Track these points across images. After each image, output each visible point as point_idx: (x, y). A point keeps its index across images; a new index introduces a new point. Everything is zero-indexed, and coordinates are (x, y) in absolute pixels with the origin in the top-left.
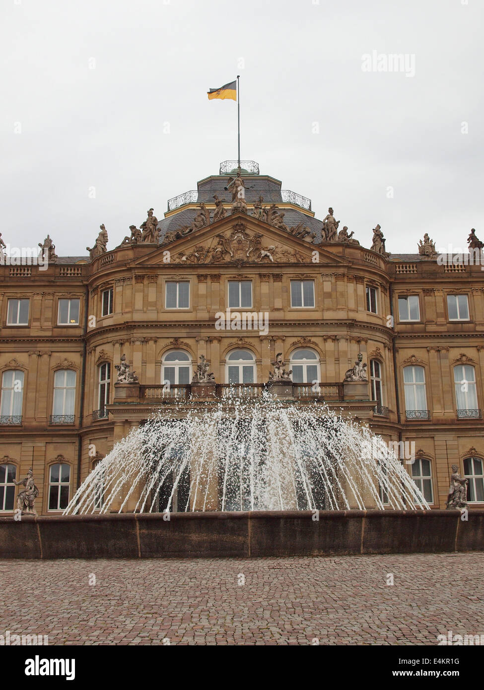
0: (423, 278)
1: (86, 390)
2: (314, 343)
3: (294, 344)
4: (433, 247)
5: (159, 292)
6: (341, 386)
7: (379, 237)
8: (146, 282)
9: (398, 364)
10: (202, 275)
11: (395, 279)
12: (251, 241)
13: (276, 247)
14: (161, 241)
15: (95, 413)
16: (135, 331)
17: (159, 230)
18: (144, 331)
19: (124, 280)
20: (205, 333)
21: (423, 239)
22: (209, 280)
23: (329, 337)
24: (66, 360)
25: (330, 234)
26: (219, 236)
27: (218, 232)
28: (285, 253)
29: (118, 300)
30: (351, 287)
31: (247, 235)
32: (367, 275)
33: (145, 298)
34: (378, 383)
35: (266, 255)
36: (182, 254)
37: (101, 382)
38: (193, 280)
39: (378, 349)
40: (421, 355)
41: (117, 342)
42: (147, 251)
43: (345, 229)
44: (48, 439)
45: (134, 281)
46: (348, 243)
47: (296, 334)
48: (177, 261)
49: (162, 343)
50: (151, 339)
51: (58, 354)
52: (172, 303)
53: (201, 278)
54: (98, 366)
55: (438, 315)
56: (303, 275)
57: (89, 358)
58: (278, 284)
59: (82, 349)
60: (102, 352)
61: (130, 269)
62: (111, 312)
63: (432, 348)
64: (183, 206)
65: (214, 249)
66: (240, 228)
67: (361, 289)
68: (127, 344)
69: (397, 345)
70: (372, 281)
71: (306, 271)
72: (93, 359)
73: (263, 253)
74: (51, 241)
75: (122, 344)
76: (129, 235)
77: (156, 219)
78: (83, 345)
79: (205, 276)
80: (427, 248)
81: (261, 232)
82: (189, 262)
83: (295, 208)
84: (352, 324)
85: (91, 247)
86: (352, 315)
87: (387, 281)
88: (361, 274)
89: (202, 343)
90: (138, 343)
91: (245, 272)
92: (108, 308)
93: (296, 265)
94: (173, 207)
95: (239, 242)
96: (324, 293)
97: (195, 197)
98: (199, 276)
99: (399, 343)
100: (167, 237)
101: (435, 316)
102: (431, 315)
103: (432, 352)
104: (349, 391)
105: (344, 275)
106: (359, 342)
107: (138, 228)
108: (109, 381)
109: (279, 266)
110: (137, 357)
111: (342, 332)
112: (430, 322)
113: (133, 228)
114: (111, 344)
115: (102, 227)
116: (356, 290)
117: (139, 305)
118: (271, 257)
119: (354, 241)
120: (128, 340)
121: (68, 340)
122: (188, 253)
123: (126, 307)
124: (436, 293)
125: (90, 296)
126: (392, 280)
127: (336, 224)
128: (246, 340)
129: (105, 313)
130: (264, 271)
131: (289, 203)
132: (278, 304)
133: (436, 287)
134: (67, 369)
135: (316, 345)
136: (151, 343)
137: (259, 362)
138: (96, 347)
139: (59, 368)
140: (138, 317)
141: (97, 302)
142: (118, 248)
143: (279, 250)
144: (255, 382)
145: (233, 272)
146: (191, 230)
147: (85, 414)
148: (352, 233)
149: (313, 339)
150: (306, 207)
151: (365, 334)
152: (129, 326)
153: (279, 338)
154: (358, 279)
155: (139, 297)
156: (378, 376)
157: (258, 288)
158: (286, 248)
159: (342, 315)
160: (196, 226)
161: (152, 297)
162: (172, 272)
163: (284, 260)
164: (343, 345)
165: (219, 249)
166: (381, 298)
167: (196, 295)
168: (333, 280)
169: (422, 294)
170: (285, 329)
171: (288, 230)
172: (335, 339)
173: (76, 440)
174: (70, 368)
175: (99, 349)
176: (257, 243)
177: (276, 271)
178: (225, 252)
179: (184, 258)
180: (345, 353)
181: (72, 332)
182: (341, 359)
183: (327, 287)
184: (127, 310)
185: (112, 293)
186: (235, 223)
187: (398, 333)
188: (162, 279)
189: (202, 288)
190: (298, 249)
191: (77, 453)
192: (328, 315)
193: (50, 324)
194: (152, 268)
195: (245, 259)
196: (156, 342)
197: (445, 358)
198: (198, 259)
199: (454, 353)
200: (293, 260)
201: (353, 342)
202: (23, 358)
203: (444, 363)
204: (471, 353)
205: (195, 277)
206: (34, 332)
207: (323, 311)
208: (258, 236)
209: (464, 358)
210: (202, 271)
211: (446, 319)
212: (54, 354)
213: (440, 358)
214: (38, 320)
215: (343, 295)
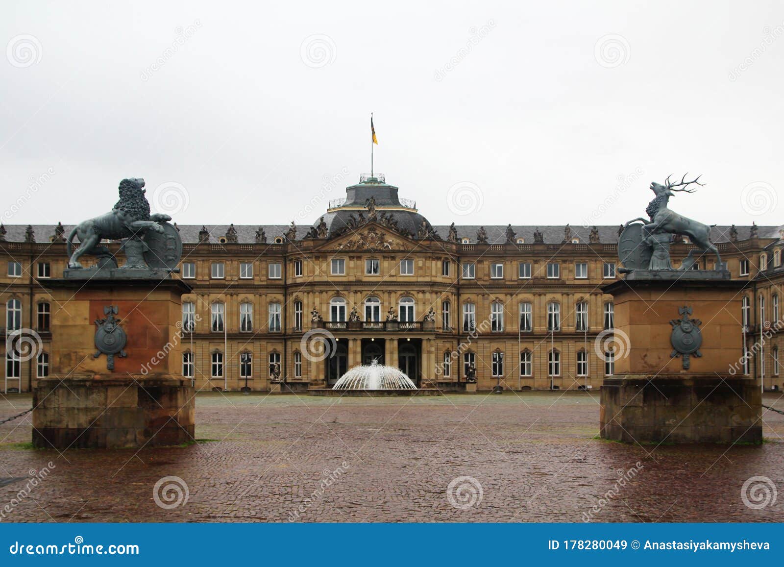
0: (479, 253)
1: (288, 315)
2: (412, 294)
3: (401, 294)
4: (485, 235)
5: (328, 265)
7: (453, 230)
8: (321, 260)
9: (460, 303)
11: (462, 254)
12: (379, 237)
13: (393, 241)
14: (328, 236)
15: (293, 328)
16: (316, 286)
17: (328, 230)
18: (320, 286)
19: (308, 258)
20: (354, 288)
21: (480, 230)
22: (355, 259)
23: (420, 291)
24: (275, 297)
25: (424, 234)
26: (361, 234)
27: (360, 231)
28: (398, 244)
29: (305, 268)
30: (434, 263)
31: (376, 234)
32: (444, 256)
33: (321, 268)
34: (447, 314)
35: (387, 246)
36: (340, 245)
37: (296, 312)
38: (346, 260)
39: (448, 296)
40: (473, 297)
41: (305, 292)
42: (321, 242)
44: (268, 341)
45: (314, 259)
46: (433, 238)
47: (402, 289)
48: (338, 248)
49: (330, 293)
50: (324, 291)
51: (270, 295)
52: (335, 271)
53: (351, 258)
54: (294, 303)
55: (485, 275)
56: (407, 256)
57: (288, 297)
58: (394, 262)
59: (284, 293)
60: (297, 296)
61: (312, 252)
62: (301, 274)
63: (480, 294)
64: (339, 207)
65: (358, 242)
66: (373, 230)
67: (439, 264)
68: (311, 293)
69: (460, 292)
70: (447, 259)
71: (409, 255)
72: (291, 299)
73: (385, 244)
74: (263, 229)
75: (308, 293)
77: (325, 224)
78: (284, 290)
79: (353, 257)
80: (482, 236)
81: (384, 232)
82: (344, 249)
83: (407, 209)
84: (433, 284)
85: (286, 233)
86: (434, 279)
87: (456, 257)
88: (440, 255)
89: (352, 293)
90: (317, 293)
91: (376, 255)
92: (299, 271)
93: (404, 251)
94: (332, 206)
95: (372, 238)
96: (419, 267)
99: (461, 291)
100: (332, 232)
101: (483, 276)
102: (480, 275)
103: (480, 296)
104: (425, 326)
105: (430, 257)
106: (437, 293)
107: (315, 228)
108: (301, 311)
109: (394, 251)
110: (317, 301)
111: (428, 289)
112: (480, 279)
114: (302, 293)
115: (293, 223)
116: (436, 265)
117: (317, 272)
118: (390, 247)
119: (437, 236)
120: (312, 291)
121: (276, 286)
122: (344, 243)
123: (310, 273)
124: (485, 262)
125: (287, 263)
126: (459, 256)
128: (376, 292)
129: (297, 274)
130: (385, 255)
131: (403, 206)
132: (393, 272)
133: (485, 259)
134: (276, 303)
135: (414, 295)
136: (324, 293)
137: (382, 304)
138: (292, 292)
139: (271, 303)
140: (317, 279)
141: (291, 268)
142: (303, 238)
143: (394, 242)
144: (380, 321)
145: (369, 255)
146: (345, 230)
147: (287, 327)
148: (437, 231)
149: (412, 292)
150: (413, 207)
151: (441, 288)
152: (312, 284)
153: (393, 291)
154: (439, 259)
155: (317, 268)
156: (447, 310)
157: (382, 264)
158: (398, 241)
159: (428, 279)
160: (348, 228)
161: (324, 268)
162: (335, 254)
163: (397, 248)
164: (428, 295)
165: (361, 242)
166: (452, 267)
167: (349, 268)
168: (424, 260)
169: (477, 263)
170: (397, 287)
171: (400, 231)
172: (424, 292)
173: (283, 341)
174: (278, 302)
175: (295, 295)
176: (382, 240)
177: (393, 255)
178: (364, 243)
179: (342, 247)
180: (429, 300)
181: (278, 282)
182: (427, 303)
183: (421, 263)
184: (310, 275)
185: (301, 264)
186: (370, 227)
187: (461, 285)
188: (330, 259)
189: (352, 264)
190: (405, 242)
191: (284, 348)
192: (420, 279)
193: (265, 278)
194: (324, 252)
195: (376, 248)
196: (327, 293)
197: (487, 299)
198: (349, 247)
199: (493, 297)
200: (402, 249)
201: (434, 293)
202: (251, 297)
203: (487, 302)
204: (502, 297)
205: (348, 257)
206: (256, 283)
207: (417, 277)
208: (383, 235)
209: (498, 300)
210: (351, 254)
211: (490, 277)
212: (268, 295)
213: (484, 299)
214: (258, 275)
215: (429, 267)
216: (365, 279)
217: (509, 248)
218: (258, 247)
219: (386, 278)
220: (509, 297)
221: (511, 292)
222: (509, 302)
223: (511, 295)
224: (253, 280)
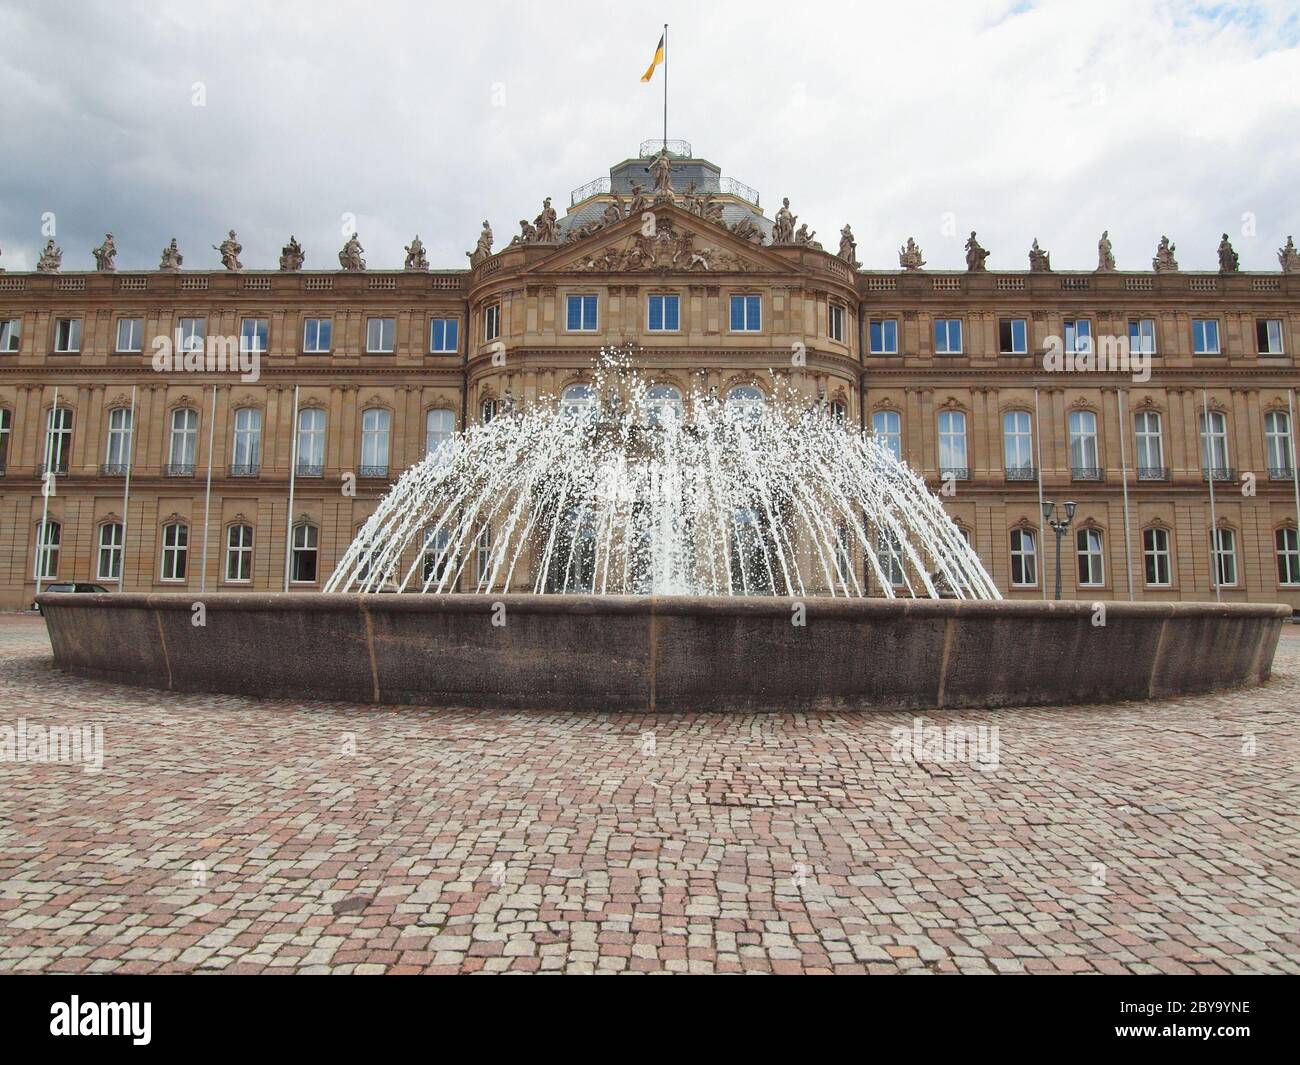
0: (906, 296)
2: (758, 377)
3: (733, 378)
4: (918, 255)
5: (558, 307)
7: (848, 240)
8: (541, 294)
9: (866, 410)
10: (615, 287)
11: (868, 297)
12: (678, 242)
13: (713, 250)
14: (561, 240)
16: (527, 359)
17: (559, 227)
18: (538, 359)
19: (513, 292)
21: (906, 245)
22: (623, 293)
23: (779, 370)
24: (441, 396)
25: (785, 234)
26: (636, 235)
27: (636, 229)
28: (723, 258)
29: (505, 320)
30: (809, 304)
31: (673, 234)
32: (831, 291)
33: (540, 315)
35: (698, 261)
36: (587, 259)
38: (602, 292)
39: (841, 388)
40: (896, 397)
41: (504, 373)
42: (542, 254)
43: (805, 227)
45: (525, 293)
46: (806, 247)
47: (734, 365)
48: (582, 267)
49: (563, 375)
50: (548, 369)
51: (431, 390)
52: (574, 323)
53: (613, 290)
54: (482, 404)
55: (922, 347)
56: (746, 287)
57: (470, 394)
58: (714, 300)
59: (462, 383)
60: (486, 386)
61: (520, 278)
62: (497, 335)
63: (912, 389)
64: (591, 198)
65: (631, 252)
67: (823, 307)
68: (517, 376)
69: (866, 384)
70: (838, 298)
71: (750, 282)
72: (475, 395)
73: (695, 258)
74: (421, 243)
75: (510, 376)
76: (520, 234)
77: (554, 213)
78: (462, 378)
79: (618, 289)
80: (911, 256)
81: (692, 229)
82: (597, 269)
83: (738, 202)
85: (472, 252)
86: (810, 342)
87: (857, 300)
88: (823, 288)
90: (531, 375)
91: (672, 282)
92: (494, 329)
93: (737, 274)
94: (578, 200)
96: (774, 312)
97: (607, 187)
98: (610, 288)
99: (869, 382)
100: (569, 236)
101: (917, 347)
102: (911, 346)
103: (912, 395)
105: (801, 289)
106: (817, 378)
107: (531, 223)
109: (715, 274)
110: (530, 393)
112: (911, 354)
113: (524, 223)
114: (496, 377)
115: (486, 225)
116: (816, 310)
117: (532, 325)
118: (705, 264)
119: (816, 244)
120: (519, 371)
121: (444, 371)
122: (596, 256)
123: (516, 328)
124: (921, 317)
125: (471, 315)
126: (863, 299)
127: (793, 220)
128: (671, 372)
129: (490, 336)
130: (696, 282)
131: (730, 195)
132: (713, 326)
133: (920, 308)
134: (443, 409)
136: (548, 374)
138: (478, 380)
139: (433, 407)
140: (531, 341)
141: (479, 324)
142: (504, 251)
143: (716, 254)
145: (655, 282)
146: (600, 227)
148: (814, 233)
149: (758, 373)
150: (754, 202)
151: (826, 368)
152: (520, 352)
153: (713, 370)
154: (819, 295)
155: (532, 314)
157: (687, 306)
158: (725, 251)
160: (607, 221)
161: (549, 316)
162: (575, 282)
163: (723, 267)
164: (797, 381)
165: (637, 253)
166: (848, 322)
167: (607, 315)
168: (787, 295)
169: (901, 318)
170: (721, 359)
171: (729, 227)
172: (787, 373)
174: (447, 407)
175: (482, 383)
176: (686, 244)
177: (712, 282)
178: (644, 256)
179: (591, 264)
181: (448, 361)
183: (779, 304)
184: (517, 332)
185: (498, 308)
186: (659, 217)
187: (868, 368)
188: (563, 293)
189: (615, 304)
190: (741, 252)
192: (779, 341)
193: (420, 350)
194: (549, 276)
195: (671, 266)
196: (554, 373)
197: (929, 401)
198: (610, 265)
199: (941, 397)
200: (734, 268)
201: (810, 377)
202: (387, 394)
203: (927, 408)
204: (962, 396)
205: (606, 290)
206: (401, 362)
207: (772, 335)
208: (689, 236)
209: (953, 403)
210: (614, 282)
211: (932, 350)
212: (427, 389)
213: (921, 402)
214: (406, 345)
215: (799, 315)
216: (645, 342)
217: (974, 284)
218: (408, 283)
219: (697, 339)
220: (978, 396)
221: (981, 385)
222: (978, 410)
223: (985, 392)
224: (393, 355)
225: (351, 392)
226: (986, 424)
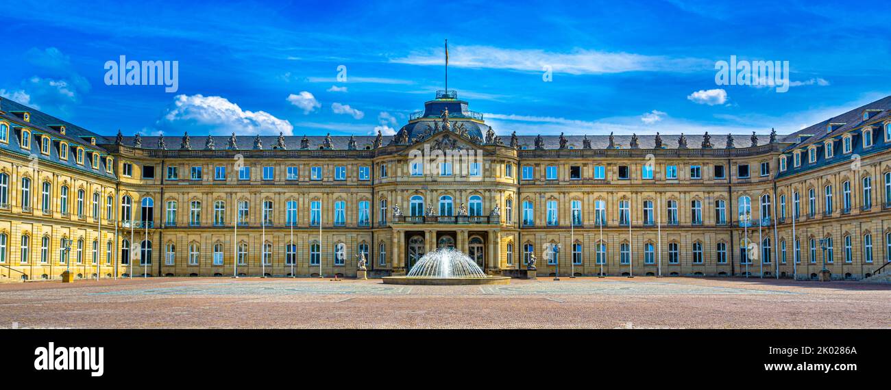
0: (536, 158)
1: (375, 211)
2: (480, 193)
3: (471, 193)
4: (542, 142)
5: (408, 167)
6: (488, 217)
7: (514, 137)
8: (402, 163)
9: (520, 201)
11: (522, 158)
13: (463, 146)
15: (379, 222)
16: (398, 186)
18: (402, 186)
19: (391, 161)
20: (430, 187)
23: (487, 190)
24: (364, 196)
25: (490, 139)
26: (436, 140)
27: (436, 138)
29: (389, 171)
30: (498, 165)
31: (450, 141)
32: (507, 159)
33: (402, 170)
34: (510, 210)
37: (382, 209)
39: (510, 195)
40: (532, 195)
41: (390, 190)
42: (402, 148)
43: (497, 137)
44: (358, 233)
45: (397, 162)
46: (498, 144)
49: (410, 192)
50: (405, 190)
51: (360, 193)
54: (380, 200)
55: (541, 176)
57: (375, 195)
59: (372, 192)
61: (394, 156)
62: (386, 176)
63: (537, 192)
64: (418, 118)
66: (446, 137)
67: (503, 166)
68: (394, 192)
69: (520, 192)
70: (509, 162)
72: (377, 197)
75: (392, 192)
78: (372, 190)
80: (539, 142)
81: (456, 138)
83: (474, 121)
84: (498, 184)
86: (498, 180)
87: (517, 161)
88: (504, 159)
89: (429, 192)
90: (399, 192)
92: (384, 174)
94: (413, 118)
95: (446, 144)
99: (521, 190)
100: (412, 141)
102: (538, 176)
103: (538, 195)
104: (491, 219)
105: (495, 160)
106: (501, 192)
107: (398, 136)
108: (386, 208)
110: (399, 198)
111: (493, 188)
112: (538, 179)
114: (386, 191)
115: (379, 132)
116: (501, 167)
117: (399, 174)
119: (501, 142)
120: (395, 190)
121: (365, 186)
123: (393, 175)
124: (541, 165)
125: (374, 167)
126: (520, 159)
127: (493, 135)
128: (449, 191)
129: (383, 177)
131: (471, 118)
133: (541, 162)
134: (365, 200)
136: (405, 192)
137: (455, 201)
138: (379, 191)
139: (361, 199)
140: (399, 179)
141: (378, 170)
142: (387, 145)
143: (465, 147)
144: (453, 215)
146: (422, 137)
147: (375, 221)
149: (479, 191)
150: (480, 119)
151: (504, 188)
152: (396, 183)
153: (464, 190)
154: (502, 162)
155: (399, 170)
156: (509, 206)
158: (468, 146)
159: (493, 180)
160: (425, 136)
161: (405, 171)
164: (493, 194)
166: (514, 169)
168: (490, 162)
169: (534, 166)
170: (467, 186)
171: (469, 138)
172: (489, 191)
173: (371, 233)
174: (367, 200)
175: (380, 193)
180: (494, 197)
181: (366, 183)
183: (487, 166)
185: (386, 167)
186: (444, 134)
187: (522, 185)
191: (371, 239)
192: (487, 180)
193: (356, 179)
194: (404, 156)
196: (407, 191)
197: (544, 197)
199: (548, 195)
201: (498, 192)
202: (344, 195)
203: (543, 200)
204: (556, 195)
206: (349, 183)
207: (484, 177)
208: (455, 141)
209: (552, 197)
211: (545, 178)
212: (358, 193)
213: (541, 197)
214: (350, 177)
215: (495, 170)
216: (440, 180)
217: (561, 152)
218: (350, 154)
219: (458, 179)
220: (562, 195)
221: (563, 191)
222: (562, 200)
223: (564, 193)
224: (346, 180)
225: (330, 195)
226: (565, 205)
